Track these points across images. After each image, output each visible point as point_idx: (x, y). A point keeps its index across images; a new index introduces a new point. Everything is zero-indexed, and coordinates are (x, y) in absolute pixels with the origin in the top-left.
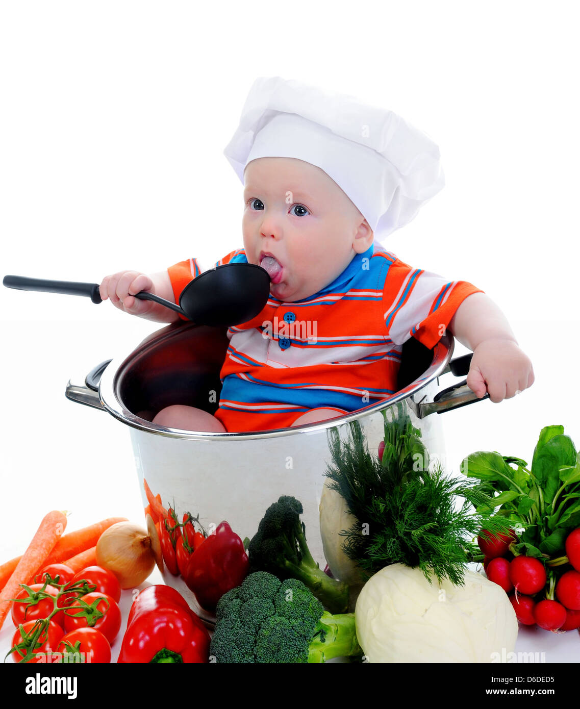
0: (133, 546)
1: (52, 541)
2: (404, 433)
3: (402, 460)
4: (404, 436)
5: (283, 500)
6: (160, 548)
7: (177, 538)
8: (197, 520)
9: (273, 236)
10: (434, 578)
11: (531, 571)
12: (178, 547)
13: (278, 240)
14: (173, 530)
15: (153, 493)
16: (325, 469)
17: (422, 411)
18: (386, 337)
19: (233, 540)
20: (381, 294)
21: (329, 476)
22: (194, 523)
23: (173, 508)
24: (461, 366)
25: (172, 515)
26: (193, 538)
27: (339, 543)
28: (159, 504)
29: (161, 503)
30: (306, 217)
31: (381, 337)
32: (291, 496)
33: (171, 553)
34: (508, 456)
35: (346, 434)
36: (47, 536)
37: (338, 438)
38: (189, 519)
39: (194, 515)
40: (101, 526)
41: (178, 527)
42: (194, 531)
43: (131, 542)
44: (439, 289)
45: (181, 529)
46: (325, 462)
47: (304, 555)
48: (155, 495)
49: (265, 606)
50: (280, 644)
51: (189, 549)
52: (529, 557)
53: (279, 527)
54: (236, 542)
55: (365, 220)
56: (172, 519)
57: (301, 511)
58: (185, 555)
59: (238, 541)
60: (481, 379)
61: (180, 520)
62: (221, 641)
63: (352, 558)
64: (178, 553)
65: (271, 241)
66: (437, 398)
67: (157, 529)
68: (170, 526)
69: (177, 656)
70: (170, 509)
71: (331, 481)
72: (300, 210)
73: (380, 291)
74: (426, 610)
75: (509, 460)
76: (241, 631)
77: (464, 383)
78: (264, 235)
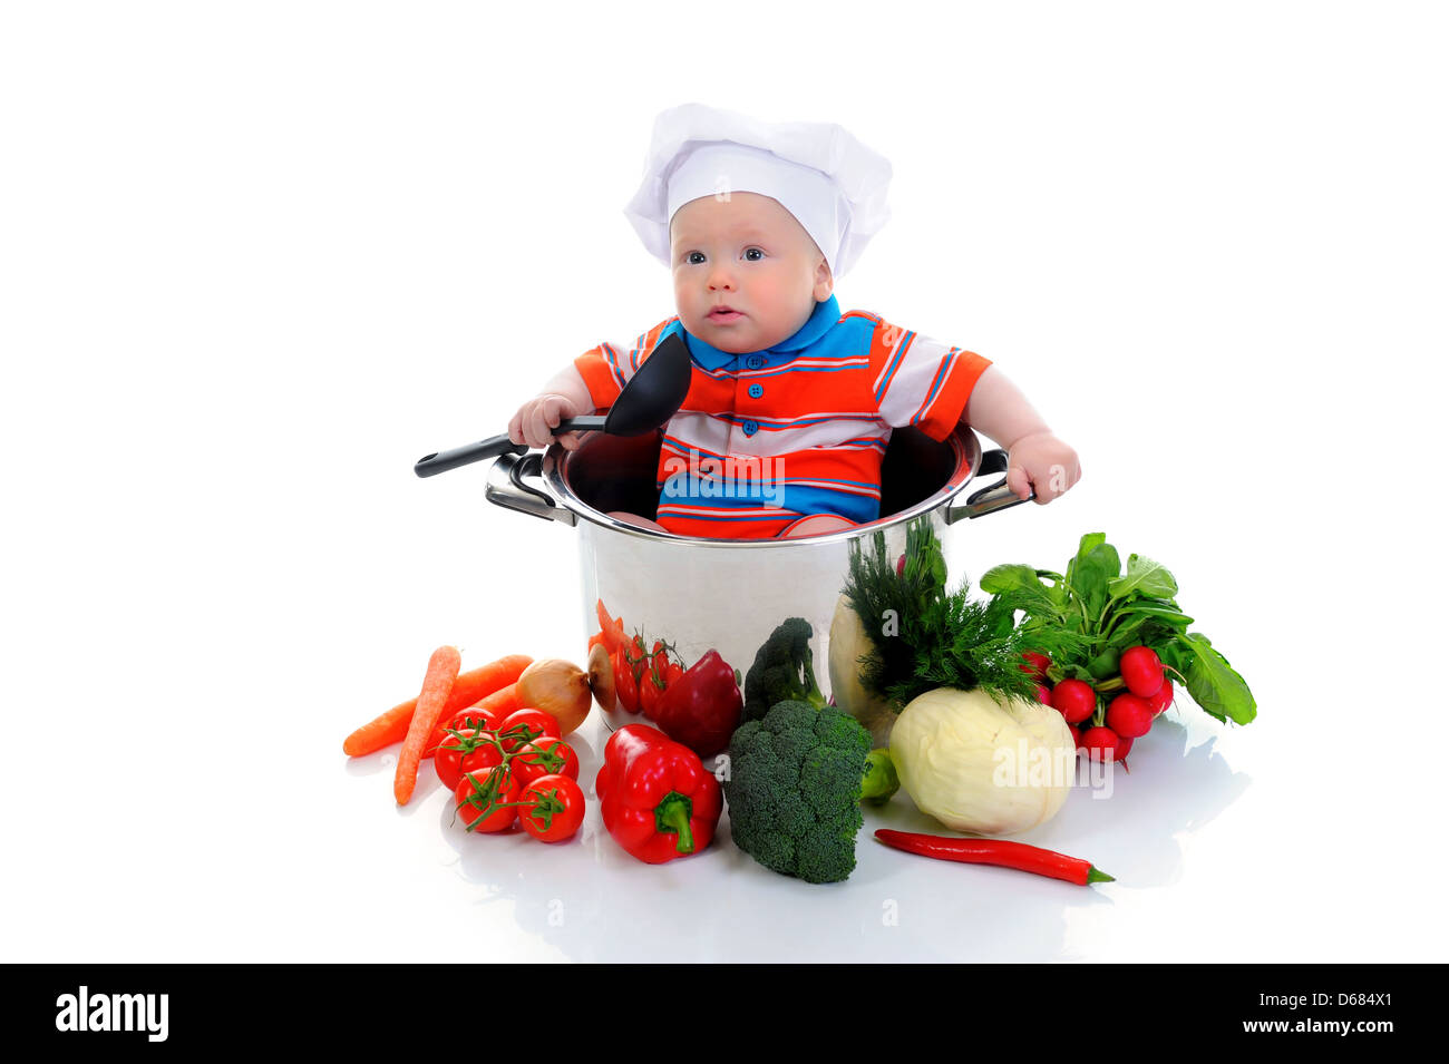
0: (570, 684)
1: (451, 683)
2: (926, 544)
3: (922, 575)
4: (926, 548)
5: (789, 622)
6: (613, 685)
7: (642, 673)
8: (672, 649)
9: (727, 287)
10: (1005, 700)
11: (1080, 696)
12: (643, 683)
13: (734, 291)
14: (638, 662)
15: (611, 615)
16: (843, 586)
17: (952, 516)
18: (875, 414)
19: (722, 672)
20: (867, 360)
21: (846, 593)
22: (668, 651)
23: (640, 635)
24: (993, 462)
25: (638, 643)
26: (665, 671)
27: (853, 670)
28: (618, 630)
29: (622, 629)
30: (763, 261)
31: (870, 415)
32: (801, 617)
33: (631, 690)
34: (1039, 569)
35: (867, 546)
36: (445, 676)
37: (859, 550)
38: (662, 649)
39: (670, 644)
40: (502, 665)
41: (645, 660)
42: (668, 663)
43: (568, 680)
44: (939, 360)
45: (650, 660)
46: (841, 576)
47: (811, 685)
48: (614, 619)
49: (807, 736)
50: (834, 776)
51: (660, 684)
52: (1080, 681)
53: (787, 653)
54: (726, 674)
55: (825, 260)
56: (638, 648)
57: (811, 636)
58: (653, 691)
59: (730, 673)
60: (1025, 478)
61: (650, 651)
62: (754, 776)
63: (867, 689)
64: (643, 690)
65: (725, 293)
66: (971, 501)
67: (612, 662)
68: (633, 657)
69: (686, 800)
70: (637, 637)
71: (848, 599)
72: (753, 254)
73: (865, 358)
74: (996, 735)
75: (1040, 574)
76: (780, 765)
77: (1003, 483)
78: (713, 288)
